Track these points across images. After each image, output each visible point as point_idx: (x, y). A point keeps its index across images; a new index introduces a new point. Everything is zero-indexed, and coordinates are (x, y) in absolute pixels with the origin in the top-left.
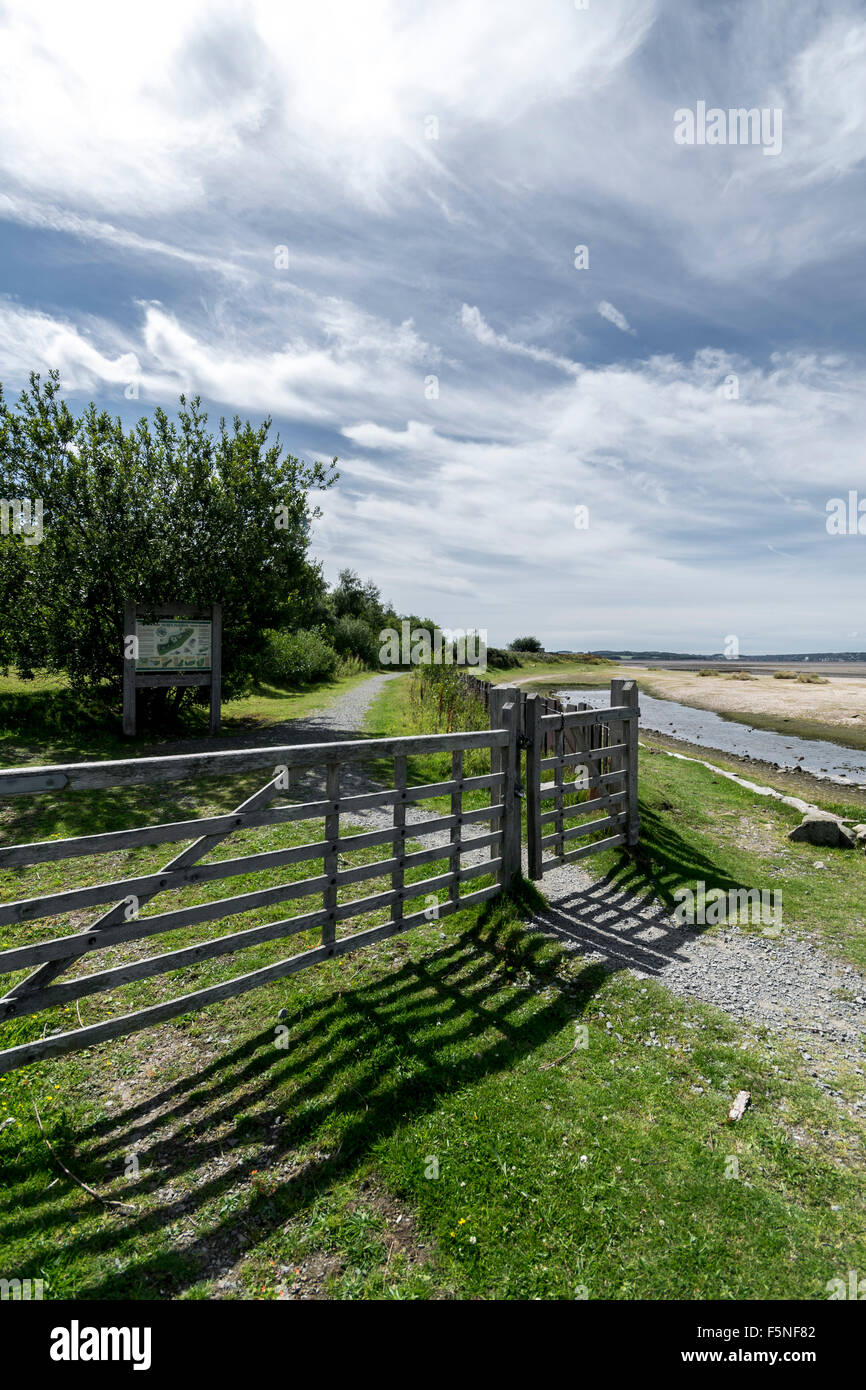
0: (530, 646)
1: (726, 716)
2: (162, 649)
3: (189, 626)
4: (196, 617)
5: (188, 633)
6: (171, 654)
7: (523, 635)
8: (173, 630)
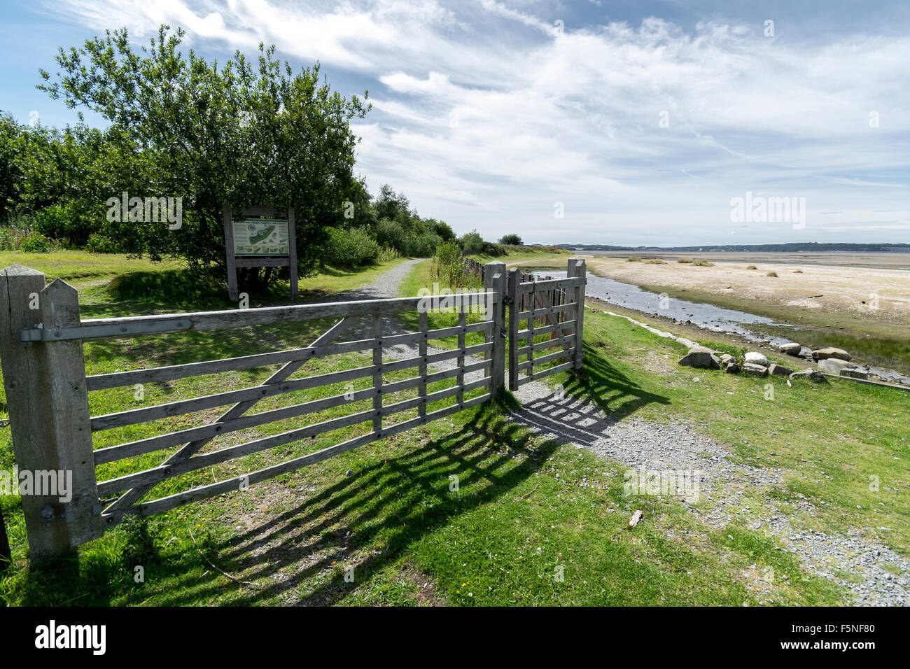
0: (513, 241)
1: (644, 288)
2: (254, 240)
3: (272, 224)
4: (276, 217)
5: (271, 229)
6: (259, 244)
7: (509, 233)
8: (260, 226)
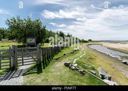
0: (90, 40)
2: (30, 41)
4: (33, 38)
8: (31, 39)
